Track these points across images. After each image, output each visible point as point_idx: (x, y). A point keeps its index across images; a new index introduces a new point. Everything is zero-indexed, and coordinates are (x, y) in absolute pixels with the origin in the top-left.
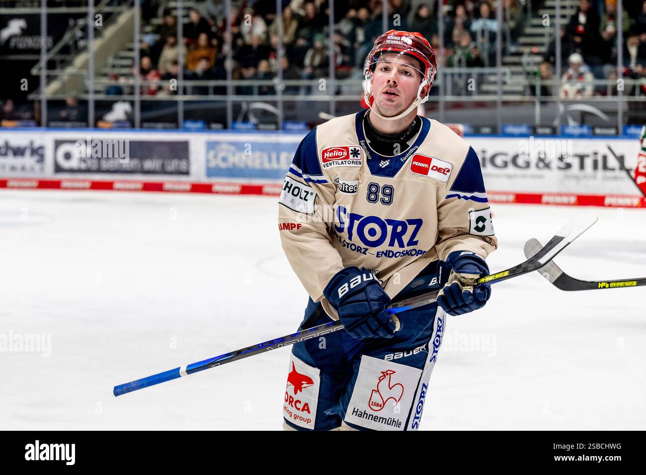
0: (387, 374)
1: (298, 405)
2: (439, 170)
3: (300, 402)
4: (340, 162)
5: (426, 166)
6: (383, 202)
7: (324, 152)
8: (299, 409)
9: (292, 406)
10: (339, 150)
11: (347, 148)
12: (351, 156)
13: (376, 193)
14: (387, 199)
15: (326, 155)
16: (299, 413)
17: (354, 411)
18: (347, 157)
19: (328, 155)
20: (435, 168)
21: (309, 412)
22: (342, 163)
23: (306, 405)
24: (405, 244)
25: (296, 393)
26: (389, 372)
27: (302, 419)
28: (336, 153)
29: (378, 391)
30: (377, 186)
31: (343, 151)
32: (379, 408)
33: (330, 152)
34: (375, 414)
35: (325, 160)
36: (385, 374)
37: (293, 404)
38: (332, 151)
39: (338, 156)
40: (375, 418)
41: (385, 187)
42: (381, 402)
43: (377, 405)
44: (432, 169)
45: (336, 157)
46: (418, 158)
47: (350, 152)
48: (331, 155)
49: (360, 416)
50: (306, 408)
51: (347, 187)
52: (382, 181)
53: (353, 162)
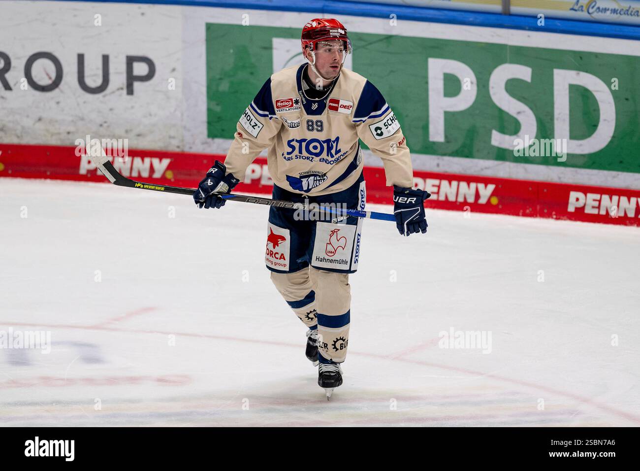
0: (335, 232)
1: (277, 256)
2: (345, 107)
3: (278, 253)
4: (288, 109)
5: (337, 105)
6: (318, 130)
7: (277, 101)
8: (277, 258)
9: (273, 257)
10: (287, 101)
11: (291, 100)
12: (294, 105)
13: (312, 126)
14: (319, 128)
15: (278, 104)
16: (278, 261)
17: (317, 258)
18: (292, 106)
19: (279, 104)
20: (342, 106)
21: (285, 260)
22: (289, 109)
23: (282, 254)
24: (334, 154)
25: (274, 248)
26: (335, 230)
27: (280, 265)
28: (285, 104)
29: (330, 243)
30: (312, 121)
31: (289, 102)
32: (333, 254)
33: (281, 102)
34: (330, 258)
35: (277, 107)
36: (333, 232)
37: (273, 255)
38: (282, 102)
39: (286, 106)
40: (331, 261)
41: (317, 122)
42: (333, 250)
43: (331, 252)
44: (340, 107)
45: (284, 106)
46: (332, 101)
47: (294, 102)
48: (282, 104)
49: (321, 261)
50: (282, 257)
51: (294, 124)
52: (315, 118)
53: (296, 108)
